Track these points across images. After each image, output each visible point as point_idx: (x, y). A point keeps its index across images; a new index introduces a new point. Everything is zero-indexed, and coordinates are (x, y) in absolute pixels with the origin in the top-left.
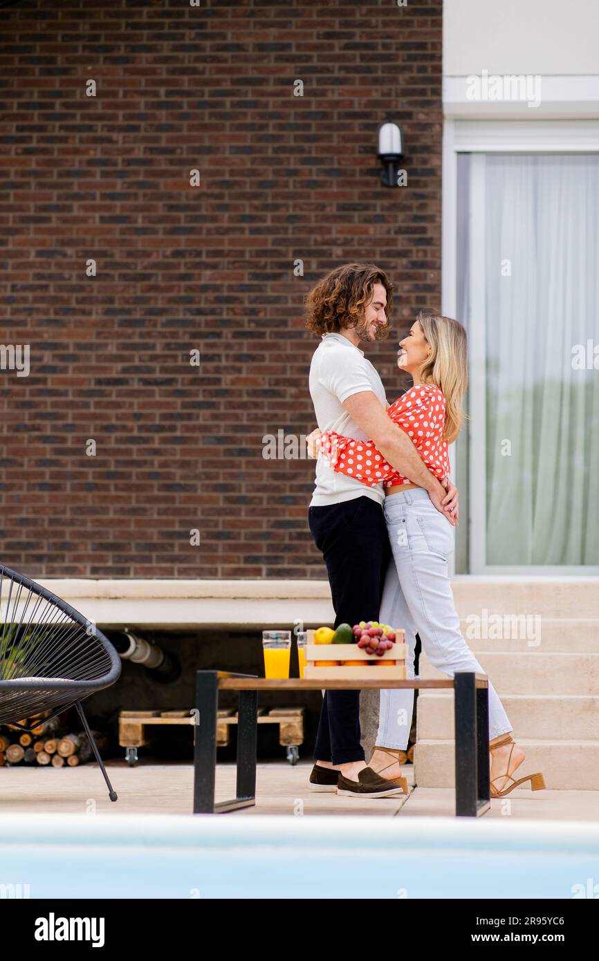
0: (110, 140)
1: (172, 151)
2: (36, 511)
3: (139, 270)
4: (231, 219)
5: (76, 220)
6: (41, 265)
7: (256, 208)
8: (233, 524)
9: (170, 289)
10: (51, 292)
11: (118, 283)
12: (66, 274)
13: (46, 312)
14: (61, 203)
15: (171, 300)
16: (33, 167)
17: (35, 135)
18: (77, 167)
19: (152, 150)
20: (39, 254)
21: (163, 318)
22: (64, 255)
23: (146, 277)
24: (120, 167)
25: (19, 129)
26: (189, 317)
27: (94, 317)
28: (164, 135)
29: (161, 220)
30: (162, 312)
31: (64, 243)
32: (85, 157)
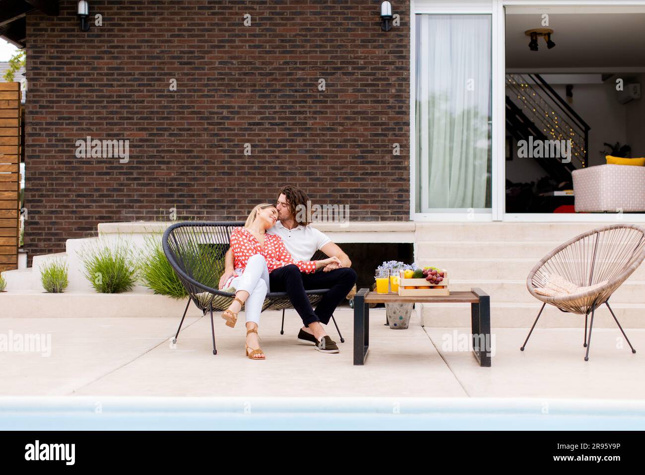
1: (283, 14)
2: (221, 185)
3: (268, 71)
4: (311, 47)
5: (237, 47)
6: (221, 68)
7: (322, 41)
8: (314, 191)
9: (283, 80)
10: (226, 81)
12: (233, 72)
13: (224, 91)
14: (231, 39)
15: (283, 85)
16: (216, 21)
19: (273, 13)
20: (220, 63)
21: (280, 94)
22: (232, 64)
23: (271, 74)
26: (292, 93)
27: (247, 93)
28: (278, 6)
29: (278, 47)
30: (279, 91)
31: (232, 58)
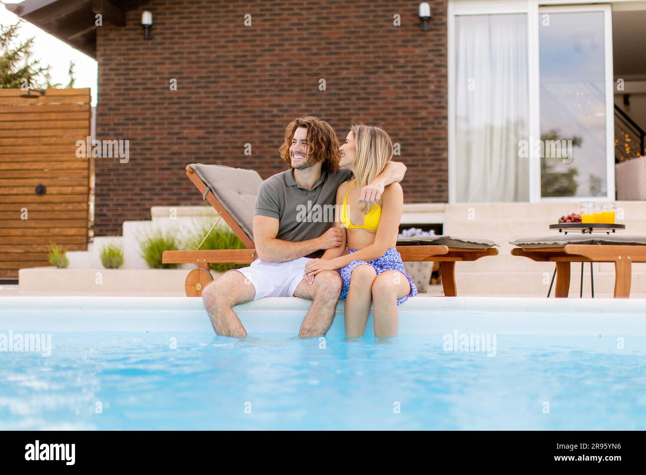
0: (300, 14)
1: (328, 18)
3: (314, 71)
5: (286, 50)
6: (272, 70)
7: (365, 42)
10: (276, 82)
11: (306, 78)
12: (283, 73)
13: (274, 91)
14: (281, 43)
16: (268, 27)
17: (268, 13)
18: (286, 26)
19: (319, 18)
20: (271, 65)
22: (282, 66)
24: (305, 26)
25: (262, 10)
26: (337, 92)
27: (295, 93)
28: (324, 11)
29: (324, 49)
31: (281, 60)
32: (289, 22)
